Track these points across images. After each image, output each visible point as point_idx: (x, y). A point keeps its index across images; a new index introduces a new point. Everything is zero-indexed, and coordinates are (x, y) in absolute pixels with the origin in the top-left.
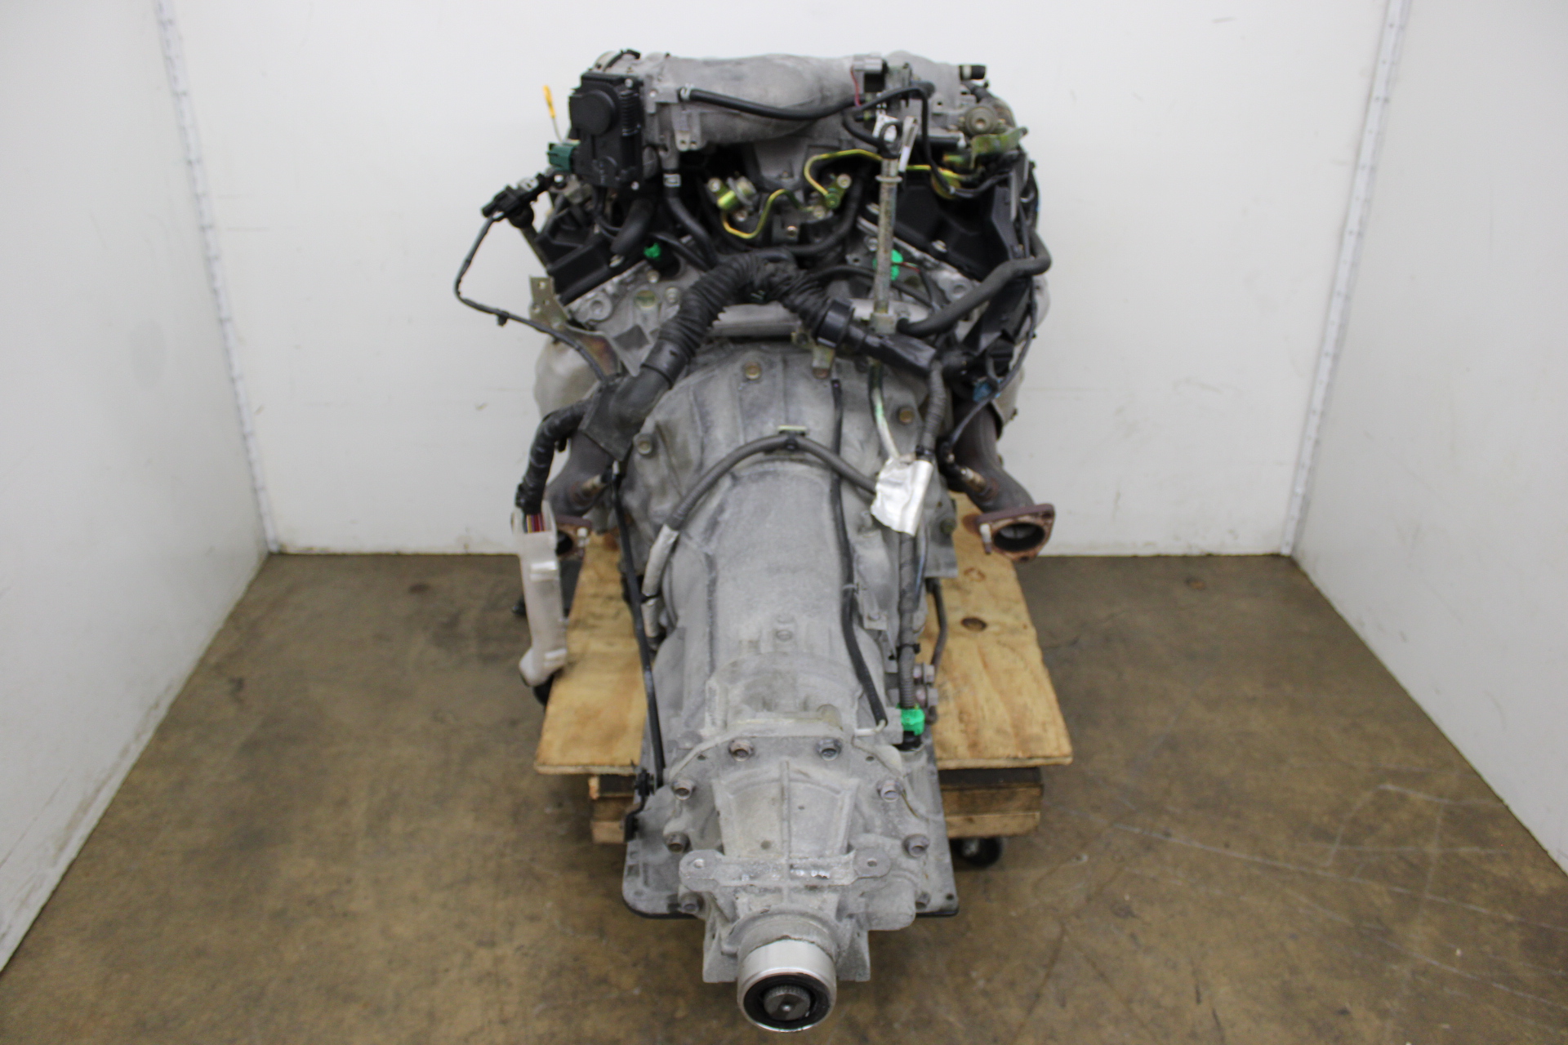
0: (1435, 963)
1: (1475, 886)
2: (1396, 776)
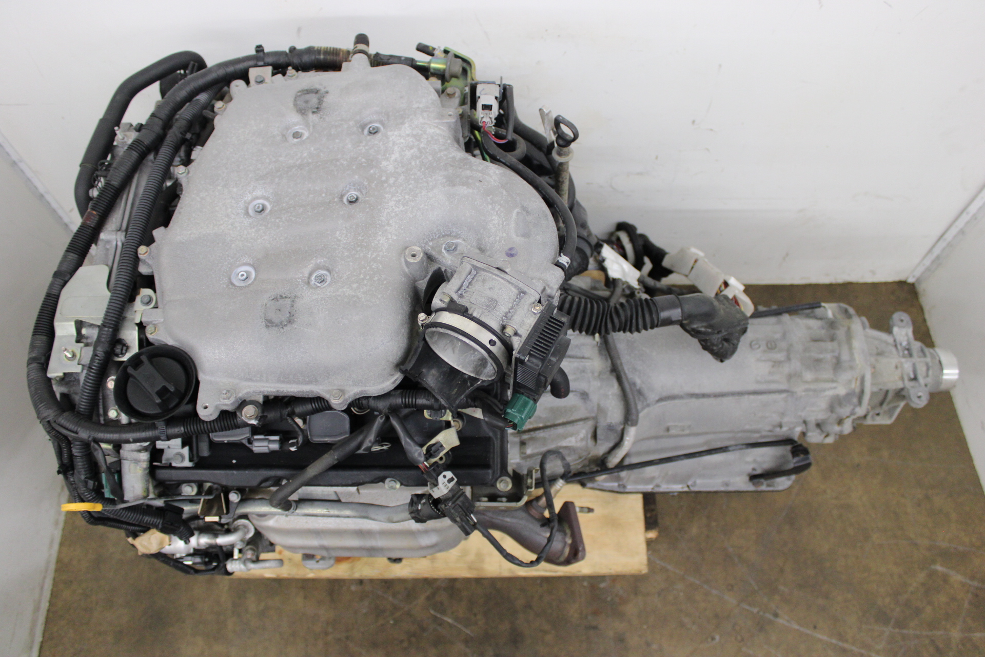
2: (946, 556)
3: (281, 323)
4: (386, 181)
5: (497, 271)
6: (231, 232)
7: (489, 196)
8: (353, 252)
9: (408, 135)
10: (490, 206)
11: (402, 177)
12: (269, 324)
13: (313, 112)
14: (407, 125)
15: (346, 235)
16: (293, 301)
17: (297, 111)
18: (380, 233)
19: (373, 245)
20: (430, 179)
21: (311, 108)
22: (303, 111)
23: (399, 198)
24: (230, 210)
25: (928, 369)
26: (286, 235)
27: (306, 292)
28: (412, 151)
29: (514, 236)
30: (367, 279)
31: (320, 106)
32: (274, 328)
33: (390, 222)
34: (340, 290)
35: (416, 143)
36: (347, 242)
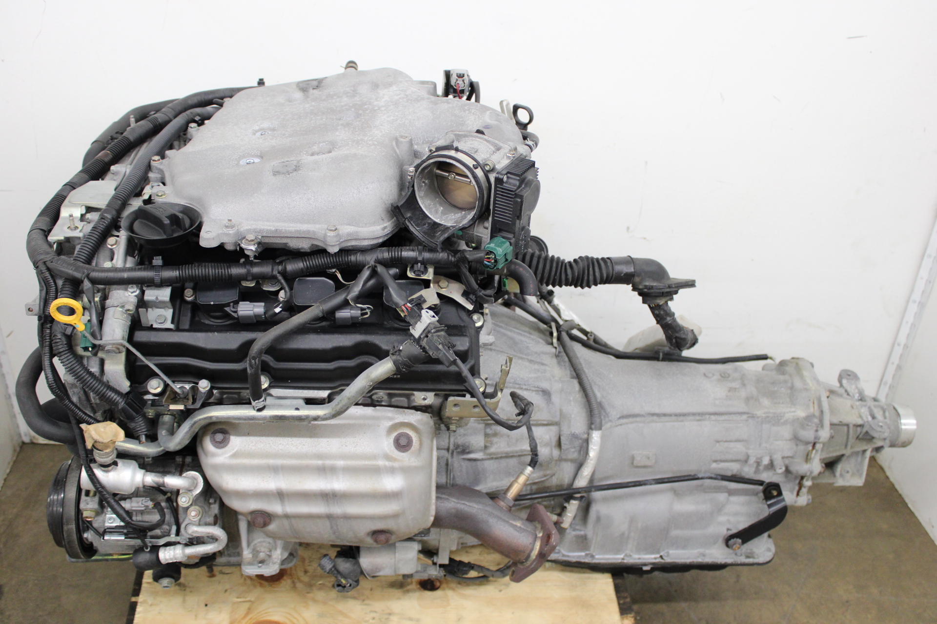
3: (288, 172)
12: (276, 173)
13: (313, 89)
17: (300, 89)
22: (305, 89)
24: (239, 134)
25: (884, 412)
29: (489, 121)
31: (319, 85)
32: (280, 175)
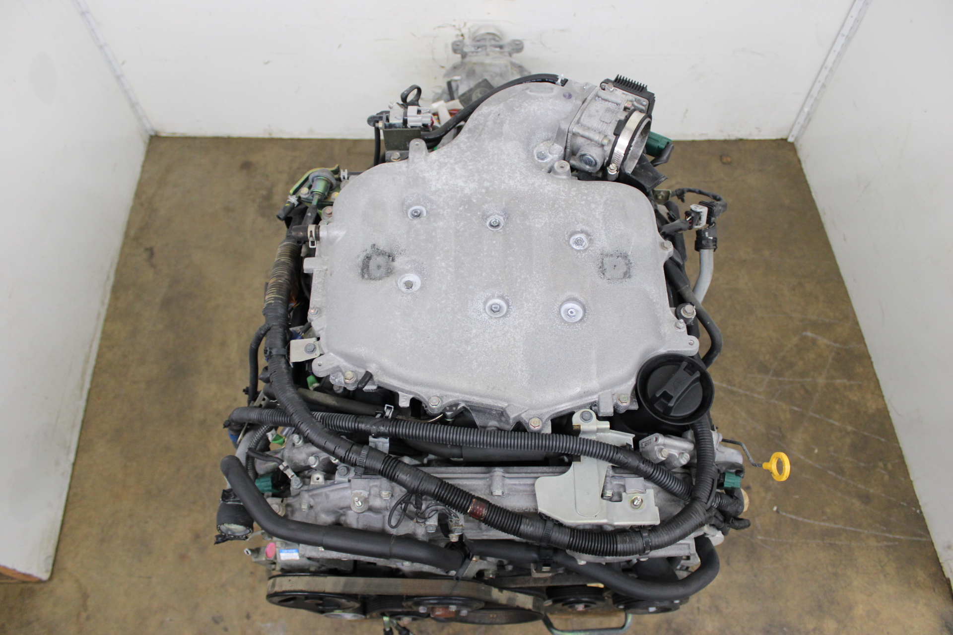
0: (802, 457)
1: (837, 407)
2: (814, 325)
3: (627, 264)
4: (487, 189)
5: (586, 104)
6: (525, 328)
7: (514, 110)
8: (560, 209)
9: (438, 173)
10: (523, 110)
11: (485, 176)
12: (628, 275)
13: (393, 260)
14: (426, 175)
15: (541, 218)
16: (607, 255)
17: (388, 277)
18: (541, 190)
19: (552, 196)
20: (490, 153)
21: (387, 262)
22: (389, 271)
23: (507, 177)
24: (498, 333)
26: (534, 273)
27: (597, 246)
28: (457, 169)
29: (552, 94)
30: (587, 198)
31: (387, 254)
32: (631, 271)
33: (531, 183)
34: (597, 217)
35: (449, 166)
36: (548, 217)
